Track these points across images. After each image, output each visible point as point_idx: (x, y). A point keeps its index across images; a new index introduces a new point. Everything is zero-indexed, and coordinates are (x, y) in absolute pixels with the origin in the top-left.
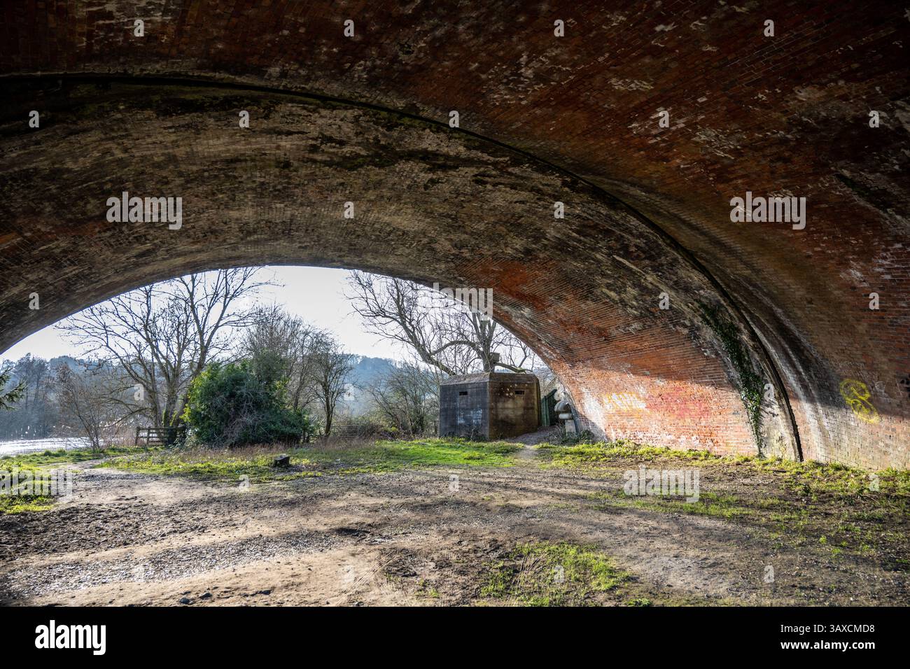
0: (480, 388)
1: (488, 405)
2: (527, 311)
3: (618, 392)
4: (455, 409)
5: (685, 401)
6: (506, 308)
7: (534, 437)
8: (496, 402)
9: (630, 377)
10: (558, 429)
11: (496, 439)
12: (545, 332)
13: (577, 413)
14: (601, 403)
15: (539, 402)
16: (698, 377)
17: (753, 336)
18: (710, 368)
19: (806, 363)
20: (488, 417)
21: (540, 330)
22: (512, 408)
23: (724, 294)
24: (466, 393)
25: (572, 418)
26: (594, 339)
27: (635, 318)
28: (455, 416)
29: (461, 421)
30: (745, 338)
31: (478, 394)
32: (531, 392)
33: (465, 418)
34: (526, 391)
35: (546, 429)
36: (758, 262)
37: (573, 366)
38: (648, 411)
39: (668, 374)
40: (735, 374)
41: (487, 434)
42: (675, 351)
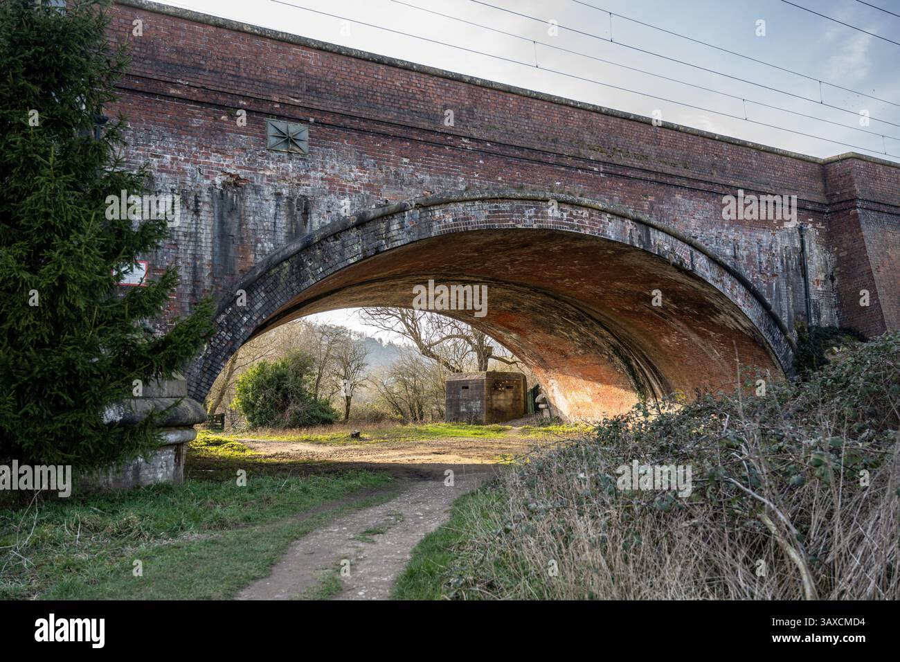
0: (478, 383)
1: (485, 398)
2: (514, 335)
3: (576, 390)
4: (459, 400)
5: (612, 398)
6: (500, 332)
7: (519, 422)
8: (491, 395)
9: (581, 381)
10: (539, 416)
11: (492, 423)
12: (527, 348)
13: (550, 404)
14: (566, 397)
15: (526, 394)
17: (638, 364)
18: (621, 379)
19: (661, 379)
20: (485, 406)
21: (523, 346)
22: (503, 400)
23: (620, 341)
24: (467, 388)
25: (547, 408)
26: (558, 356)
27: (579, 347)
28: (458, 406)
29: (463, 410)
30: (634, 364)
31: (477, 388)
32: (519, 387)
33: (466, 407)
34: (515, 386)
35: (530, 416)
36: (630, 330)
37: (547, 371)
38: (593, 403)
41: (484, 419)
42: (603, 368)
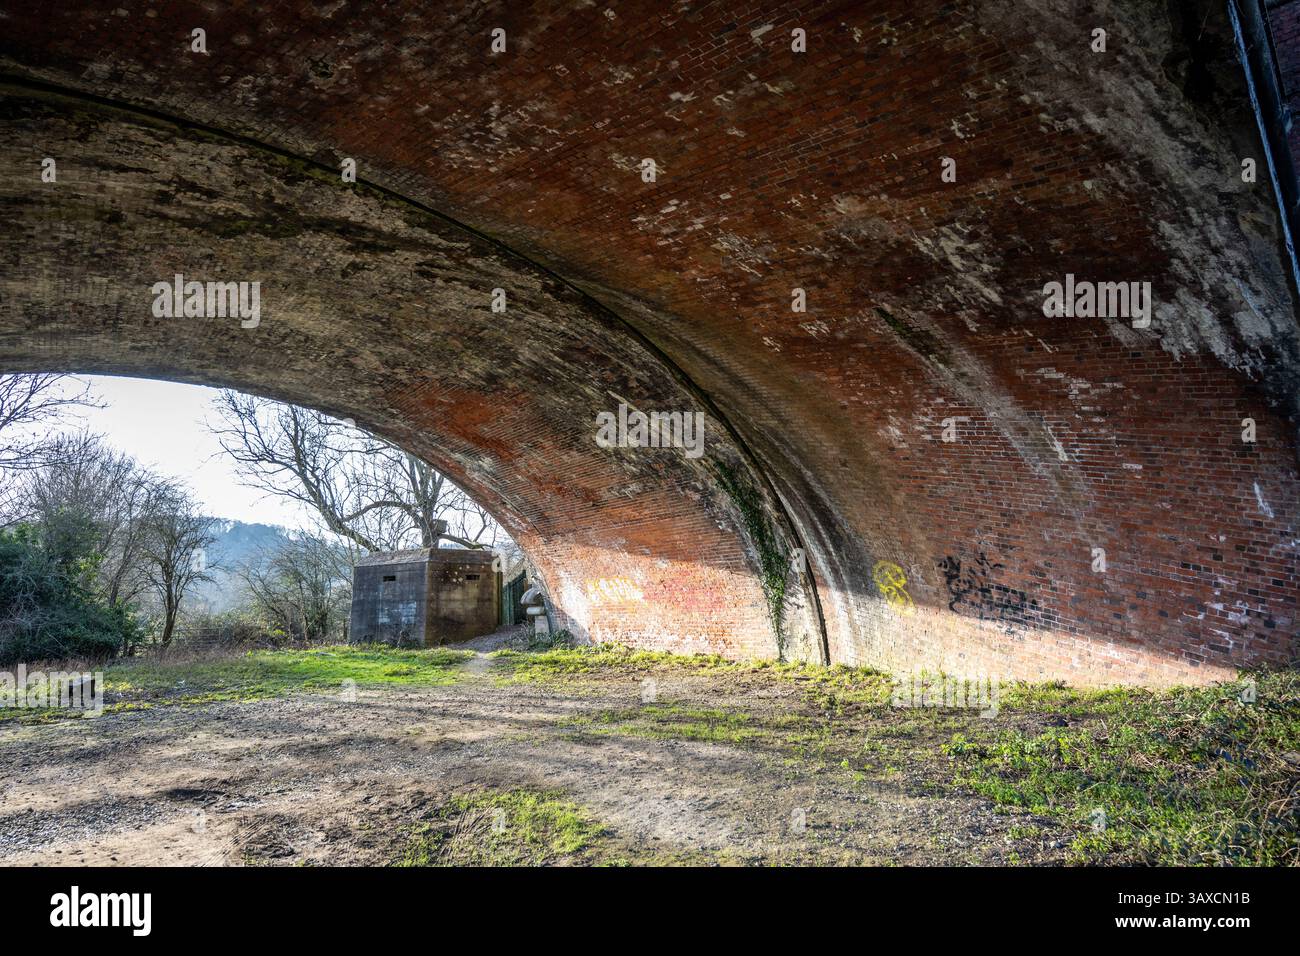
0: (415, 572)
1: (425, 596)
2: (487, 462)
3: (608, 577)
4: (376, 601)
5: (693, 590)
6: (457, 456)
7: (489, 641)
8: (438, 591)
9: (625, 557)
10: (525, 629)
11: (434, 644)
12: (511, 493)
13: (551, 606)
14: (585, 592)
15: (500, 590)
16: (710, 557)
17: (778, 506)
18: (725, 546)
19: (837, 541)
20: (424, 612)
21: (505, 489)
22: (460, 600)
23: (746, 450)
24: (393, 578)
25: (545, 614)
26: (578, 504)
27: (634, 476)
28: (374, 613)
29: (383, 619)
30: (768, 507)
31: (411, 579)
32: (489, 577)
33: (390, 616)
34: (482, 576)
35: (508, 630)
37: (549, 541)
38: (646, 603)
39: (672, 553)
40: (755, 554)
41: (422, 638)
42: (683, 523)
